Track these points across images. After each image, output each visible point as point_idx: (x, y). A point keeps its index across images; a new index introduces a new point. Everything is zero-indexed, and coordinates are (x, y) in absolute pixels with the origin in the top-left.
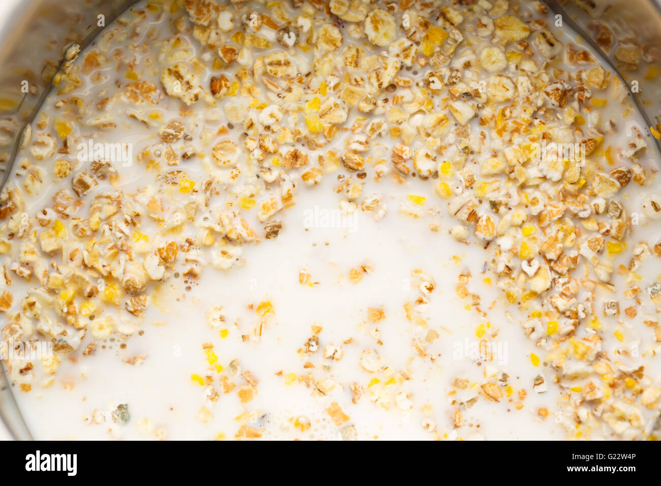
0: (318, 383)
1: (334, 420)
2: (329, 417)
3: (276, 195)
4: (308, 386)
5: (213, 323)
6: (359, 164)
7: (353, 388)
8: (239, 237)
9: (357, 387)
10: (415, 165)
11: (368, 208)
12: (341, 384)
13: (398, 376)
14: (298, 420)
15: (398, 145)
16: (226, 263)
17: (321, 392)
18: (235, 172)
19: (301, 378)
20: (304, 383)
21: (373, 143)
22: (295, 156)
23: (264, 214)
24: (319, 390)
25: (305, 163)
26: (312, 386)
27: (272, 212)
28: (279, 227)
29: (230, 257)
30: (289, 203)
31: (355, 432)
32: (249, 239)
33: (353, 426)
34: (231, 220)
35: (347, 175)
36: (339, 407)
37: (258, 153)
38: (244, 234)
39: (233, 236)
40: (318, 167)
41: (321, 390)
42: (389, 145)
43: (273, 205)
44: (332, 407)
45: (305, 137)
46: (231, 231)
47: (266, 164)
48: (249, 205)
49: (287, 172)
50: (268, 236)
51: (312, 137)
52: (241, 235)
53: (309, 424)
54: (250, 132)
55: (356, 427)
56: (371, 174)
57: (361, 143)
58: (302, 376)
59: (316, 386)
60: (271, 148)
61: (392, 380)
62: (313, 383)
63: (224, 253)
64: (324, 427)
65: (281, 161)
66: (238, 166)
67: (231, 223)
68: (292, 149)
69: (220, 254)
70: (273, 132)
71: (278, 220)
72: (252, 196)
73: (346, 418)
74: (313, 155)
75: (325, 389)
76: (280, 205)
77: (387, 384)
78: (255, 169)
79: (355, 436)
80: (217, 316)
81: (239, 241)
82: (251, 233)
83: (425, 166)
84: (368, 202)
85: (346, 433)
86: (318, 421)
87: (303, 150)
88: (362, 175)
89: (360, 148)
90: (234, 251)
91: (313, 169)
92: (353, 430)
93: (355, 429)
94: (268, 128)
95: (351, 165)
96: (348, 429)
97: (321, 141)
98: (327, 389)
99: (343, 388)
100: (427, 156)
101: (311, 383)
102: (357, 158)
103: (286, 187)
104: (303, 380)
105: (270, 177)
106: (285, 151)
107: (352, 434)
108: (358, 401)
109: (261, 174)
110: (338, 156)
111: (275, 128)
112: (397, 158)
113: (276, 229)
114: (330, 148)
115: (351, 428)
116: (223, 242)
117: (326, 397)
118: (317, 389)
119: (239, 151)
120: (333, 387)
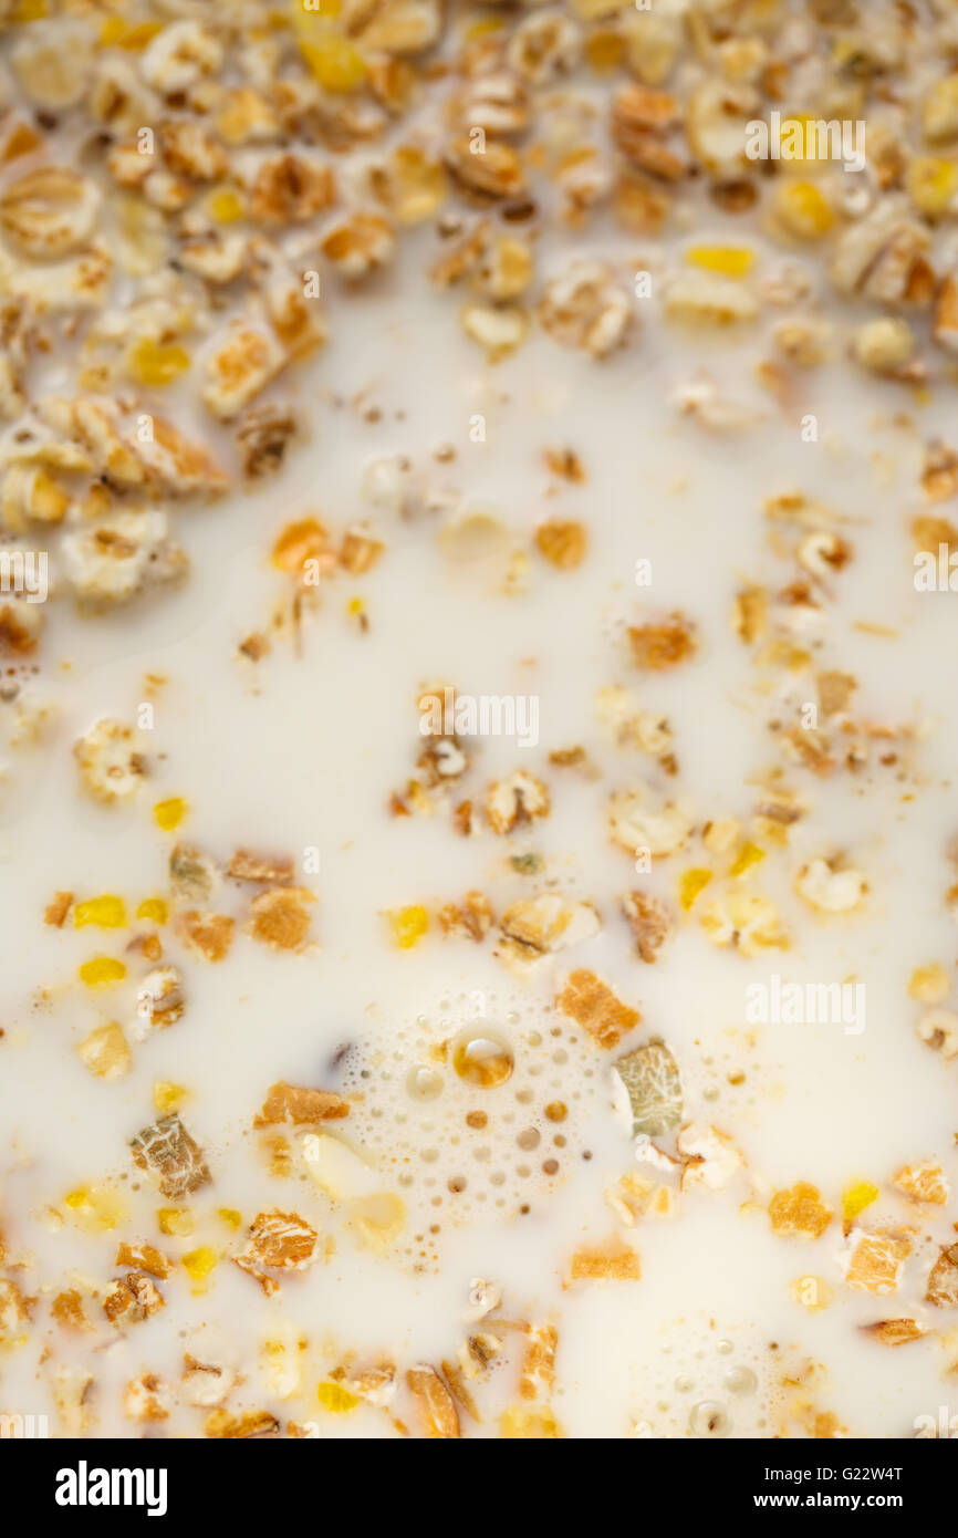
0: (508, 920)
1: (590, 1031)
2: (571, 1024)
3: (253, 321)
4: (478, 935)
5: (112, 785)
6: (506, 175)
7: (632, 909)
8: (150, 475)
9: (649, 906)
10: (693, 147)
11: (564, 316)
12: (587, 905)
13: (759, 825)
14: (463, 1050)
15: (626, 92)
16: (119, 574)
17: (529, 944)
18: (94, 266)
19: (447, 916)
20: (461, 930)
21: (540, 100)
22: (291, 181)
23: (227, 388)
24: (519, 940)
25: (330, 201)
26: (494, 934)
27: (254, 378)
28: (288, 427)
29: (128, 549)
30: (302, 340)
31: (668, 1062)
32: (185, 482)
33: (658, 1043)
34: (110, 422)
35: (469, 220)
36: (600, 986)
37: (162, 187)
38: (168, 466)
39: (130, 473)
40: (373, 208)
41: (526, 938)
42: (596, 96)
43: (253, 357)
44: (575, 989)
45: (313, 112)
46: (118, 457)
47: (196, 222)
48: (167, 369)
49: (275, 236)
50: (253, 469)
51: (333, 107)
52: (156, 471)
53: (507, 1061)
54: (120, 127)
55: (669, 1046)
56: (553, 201)
57: (499, 103)
58: (452, 909)
59: (503, 929)
60: (204, 160)
61: (746, 852)
62: (493, 922)
63: (105, 540)
64: (560, 1058)
65: (243, 202)
66: (101, 243)
67: (113, 431)
68: (275, 157)
69: (91, 545)
70: (200, 111)
71: (280, 405)
72: (169, 337)
73: (629, 1019)
74: (353, 167)
75: (539, 931)
76: (276, 355)
77: (736, 870)
78: (161, 245)
79: (669, 1076)
80: (121, 758)
81: (150, 489)
82: (192, 463)
83: (726, 146)
84: (561, 295)
85: (638, 1069)
86: (536, 1041)
87: (313, 160)
88: (521, 212)
89: (503, 119)
90: (143, 525)
91: (359, 219)
92: (660, 1057)
93: (667, 1054)
94: (177, 100)
95: (482, 179)
96: (641, 1055)
97: (368, 118)
98: (545, 930)
99: (598, 914)
100: (730, 109)
101: (484, 923)
102: (499, 157)
103: (280, 288)
104: (455, 920)
105: (222, 261)
106: (252, 166)
107: (661, 1072)
108: (657, 952)
109: (189, 259)
110: (432, 157)
111: (205, 94)
112: (631, 132)
113: (276, 437)
114: (399, 139)
115: (651, 1050)
116: (96, 504)
117: (547, 959)
118: (509, 940)
119: (92, 193)
120: (562, 922)
